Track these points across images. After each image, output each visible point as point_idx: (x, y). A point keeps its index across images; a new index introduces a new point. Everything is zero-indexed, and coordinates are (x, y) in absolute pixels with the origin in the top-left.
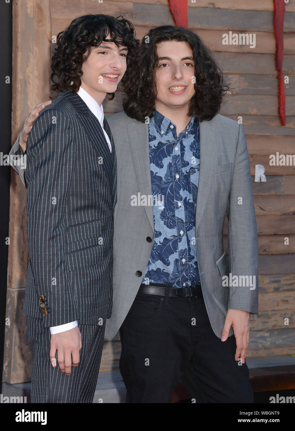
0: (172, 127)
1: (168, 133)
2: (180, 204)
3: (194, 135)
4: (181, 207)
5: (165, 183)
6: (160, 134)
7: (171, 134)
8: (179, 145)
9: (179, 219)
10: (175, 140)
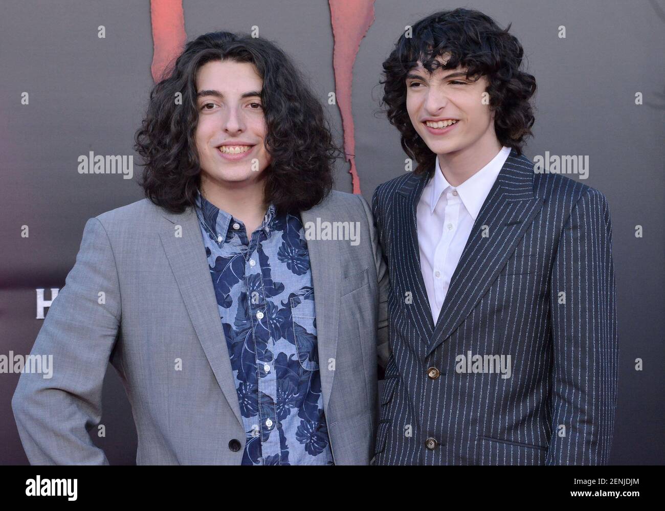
0: (236, 226)
1: (231, 238)
2: (267, 367)
3: (281, 233)
4: (269, 373)
5: (237, 334)
6: (217, 242)
7: (236, 239)
8: (255, 254)
9: (265, 396)
10: (246, 248)
